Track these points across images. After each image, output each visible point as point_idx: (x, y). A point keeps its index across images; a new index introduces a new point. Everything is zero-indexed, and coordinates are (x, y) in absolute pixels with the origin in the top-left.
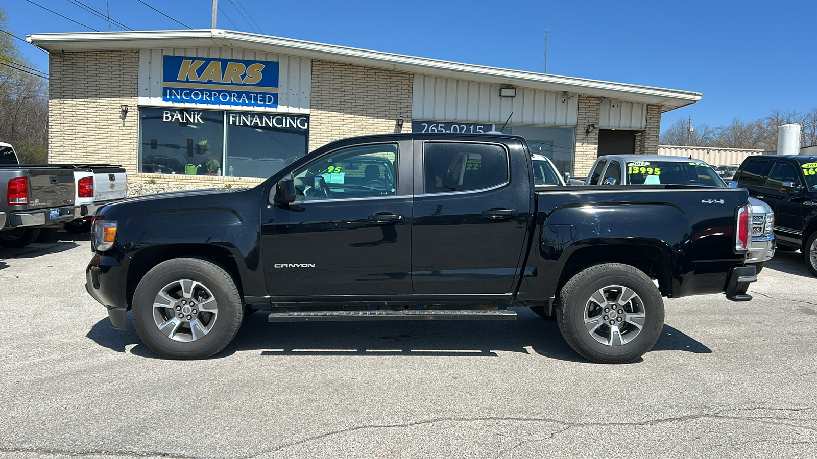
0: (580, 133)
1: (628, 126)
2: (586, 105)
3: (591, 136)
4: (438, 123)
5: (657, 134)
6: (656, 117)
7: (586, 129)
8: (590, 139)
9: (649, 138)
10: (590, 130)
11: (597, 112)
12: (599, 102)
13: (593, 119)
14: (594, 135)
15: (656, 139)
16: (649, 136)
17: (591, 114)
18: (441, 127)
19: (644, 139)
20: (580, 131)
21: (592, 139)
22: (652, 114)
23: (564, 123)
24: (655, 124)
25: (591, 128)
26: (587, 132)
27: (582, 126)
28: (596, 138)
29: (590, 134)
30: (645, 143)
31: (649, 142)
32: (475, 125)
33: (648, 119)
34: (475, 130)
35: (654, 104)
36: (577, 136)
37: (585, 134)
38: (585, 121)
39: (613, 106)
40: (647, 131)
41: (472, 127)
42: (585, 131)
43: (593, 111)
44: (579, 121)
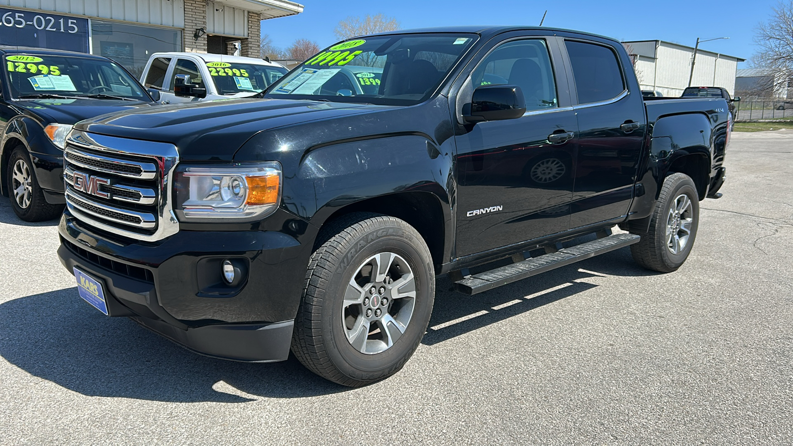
0: (189, 37)
1: (232, 33)
2: (192, 6)
3: (199, 41)
4: (14, 11)
5: (258, 44)
6: (257, 25)
7: (194, 33)
8: (199, 44)
9: (251, 47)
10: (200, 35)
11: (203, 15)
12: (204, 4)
13: (200, 22)
14: (203, 41)
15: (258, 49)
16: (251, 45)
17: (198, 17)
18: (19, 17)
19: (247, 48)
20: (188, 35)
21: (201, 44)
22: (253, 22)
23: (171, 24)
24: (256, 33)
25: (201, 33)
26: (196, 36)
27: (190, 30)
28: (204, 44)
29: (199, 39)
30: (248, 52)
31: (251, 51)
32: (66, 18)
33: (250, 27)
34: (66, 24)
35: (254, 12)
36: (186, 40)
37: (194, 38)
38: (193, 24)
39: (217, 10)
40: (249, 40)
41: (62, 21)
42: (193, 35)
43: (200, 13)
44: (186, 23)
